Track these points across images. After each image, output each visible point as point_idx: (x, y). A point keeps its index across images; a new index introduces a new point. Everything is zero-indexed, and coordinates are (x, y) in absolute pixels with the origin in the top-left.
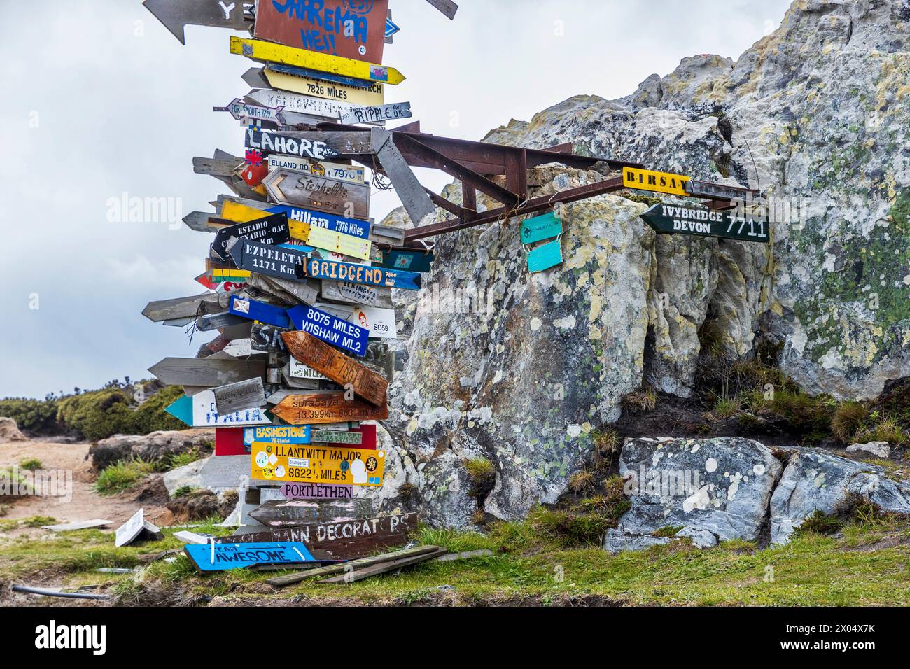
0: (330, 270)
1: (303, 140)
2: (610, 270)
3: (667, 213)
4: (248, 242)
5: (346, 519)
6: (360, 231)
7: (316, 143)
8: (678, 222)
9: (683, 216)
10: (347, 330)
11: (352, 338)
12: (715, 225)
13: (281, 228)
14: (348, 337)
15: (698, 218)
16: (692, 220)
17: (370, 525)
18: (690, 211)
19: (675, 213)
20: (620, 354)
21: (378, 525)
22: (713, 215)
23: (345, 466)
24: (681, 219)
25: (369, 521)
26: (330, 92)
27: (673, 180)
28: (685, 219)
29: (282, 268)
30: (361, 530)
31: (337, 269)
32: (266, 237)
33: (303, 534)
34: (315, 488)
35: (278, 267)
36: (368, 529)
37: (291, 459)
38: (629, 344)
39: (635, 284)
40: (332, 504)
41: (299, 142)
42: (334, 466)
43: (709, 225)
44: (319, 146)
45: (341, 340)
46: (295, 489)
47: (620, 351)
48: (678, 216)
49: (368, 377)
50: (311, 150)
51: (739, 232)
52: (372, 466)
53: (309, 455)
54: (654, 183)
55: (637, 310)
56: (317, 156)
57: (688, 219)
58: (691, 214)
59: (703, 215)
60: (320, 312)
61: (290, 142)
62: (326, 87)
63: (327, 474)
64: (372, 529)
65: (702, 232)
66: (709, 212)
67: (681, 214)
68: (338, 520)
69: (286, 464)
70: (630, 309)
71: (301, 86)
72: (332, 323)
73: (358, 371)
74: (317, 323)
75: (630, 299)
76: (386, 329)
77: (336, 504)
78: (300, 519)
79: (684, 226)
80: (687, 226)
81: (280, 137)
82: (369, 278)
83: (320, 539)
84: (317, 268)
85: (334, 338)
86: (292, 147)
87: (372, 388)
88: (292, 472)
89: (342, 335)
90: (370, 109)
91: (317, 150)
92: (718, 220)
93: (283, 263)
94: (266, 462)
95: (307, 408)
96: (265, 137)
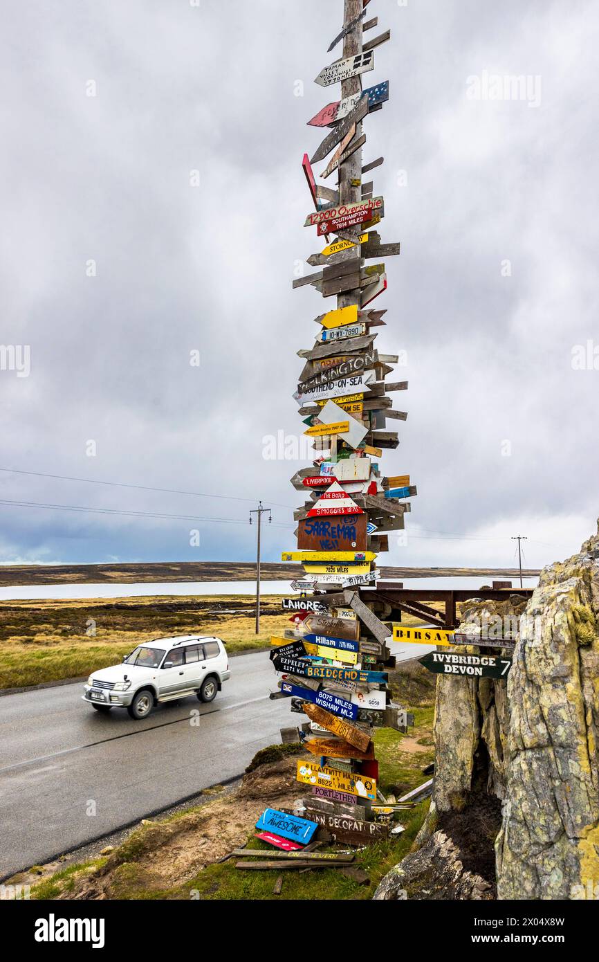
0: (320, 673)
1: (308, 602)
2: (440, 692)
3: (438, 659)
4: (282, 657)
5: (349, 817)
6: (352, 647)
7: (315, 603)
8: (449, 666)
9: (453, 662)
10: (343, 704)
11: (347, 709)
12: (487, 669)
13: (301, 648)
14: (344, 708)
15: (469, 662)
16: (463, 665)
17: (358, 825)
18: (461, 658)
19: (445, 659)
20: (451, 757)
21: (362, 826)
22: (485, 660)
23: (353, 784)
24: (451, 664)
25: (357, 822)
26: (338, 570)
27: (438, 635)
28: (455, 664)
29: (298, 671)
30: (353, 826)
31: (325, 672)
32: (294, 653)
33: (322, 819)
34: (334, 793)
35: (296, 670)
36: (357, 828)
37: (319, 773)
38: (458, 751)
39: (461, 705)
40: (341, 805)
41: (306, 603)
42: (347, 782)
43: (481, 669)
44: (316, 604)
45: (340, 710)
46: (321, 791)
47: (451, 755)
48: (448, 661)
49: (356, 734)
50: (312, 606)
51: (502, 674)
52: (369, 787)
53: (330, 773)
54: (420, 638)
55: (463, 725)
56: (316, 609)
57: (458, 664)
58: (462, 659)
59: (474, 660)
60: (326, 694)
61: (302, 603)
62: (336, 568)
63: (343, 786)
64: (359, 828)
65: (474, 675)
66: (480, 658)
67: (451, 659)
68: (344, 816)
69: (316, 776)
70: (457, 724)
71: (323, 569)
72: (334, 700)
73: (349, 729)
74: (325, 700)
75: (458, 716)
76: (378, 703)
77: (344, 806)
78: (324, 809)
79: (455, 669)
80: (458, 669)
81: (297, 601)
82: (347, 676)
83: (331, 825)
84: (311, 671)
85: (336, 709)
86: (303, 606)
87: (358, 740)
88: (320, 781)
89: (341, 707)
90: (357, 577)
91: (315, 606)
92: (491, 664)
93: (299, 668)
94: (305, 773)
95: (323, 746)
96: (290, 602)
